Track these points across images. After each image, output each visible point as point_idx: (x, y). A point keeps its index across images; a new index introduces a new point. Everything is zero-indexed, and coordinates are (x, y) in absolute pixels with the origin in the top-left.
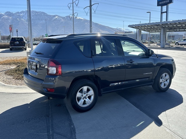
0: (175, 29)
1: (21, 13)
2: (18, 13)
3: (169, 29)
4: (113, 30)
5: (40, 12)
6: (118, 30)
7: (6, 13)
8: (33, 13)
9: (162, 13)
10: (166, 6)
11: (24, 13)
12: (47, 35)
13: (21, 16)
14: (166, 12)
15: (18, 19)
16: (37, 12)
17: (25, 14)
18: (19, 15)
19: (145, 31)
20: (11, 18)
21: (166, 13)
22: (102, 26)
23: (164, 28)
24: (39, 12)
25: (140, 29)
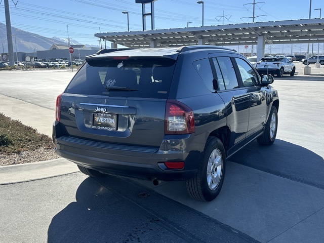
0: (170, 42)
3: (162, 43)
4: (45, 40)
6: (56, 41)
9: (144, 15)
10: (150, 4)
14: (151, 14)
19: (123, 44)
21: (150, 16)
22: (24, 32)
23: (154, 40)
25: (114, 41)
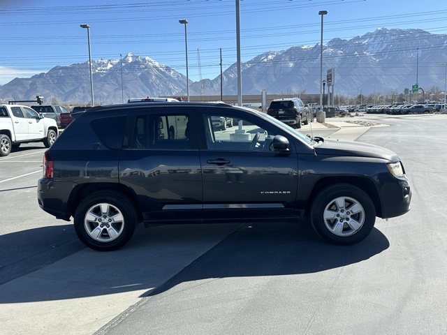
1: (364, 38)
2: (358, 38)
5: (412, 30)
7: (330, 42)
8: (393, 35)
11: (370, 38)
12: (417, 86)
13: (364, 44)
15: (356, 53)
16: (402, 32)
17: (372, 39)
18: (359, 45)
20: (341, 53)
24: (408, 31)
